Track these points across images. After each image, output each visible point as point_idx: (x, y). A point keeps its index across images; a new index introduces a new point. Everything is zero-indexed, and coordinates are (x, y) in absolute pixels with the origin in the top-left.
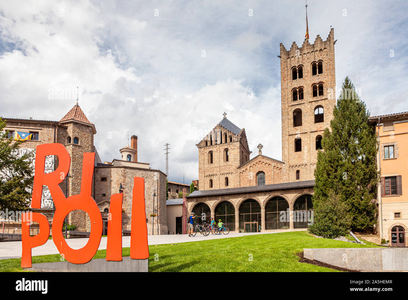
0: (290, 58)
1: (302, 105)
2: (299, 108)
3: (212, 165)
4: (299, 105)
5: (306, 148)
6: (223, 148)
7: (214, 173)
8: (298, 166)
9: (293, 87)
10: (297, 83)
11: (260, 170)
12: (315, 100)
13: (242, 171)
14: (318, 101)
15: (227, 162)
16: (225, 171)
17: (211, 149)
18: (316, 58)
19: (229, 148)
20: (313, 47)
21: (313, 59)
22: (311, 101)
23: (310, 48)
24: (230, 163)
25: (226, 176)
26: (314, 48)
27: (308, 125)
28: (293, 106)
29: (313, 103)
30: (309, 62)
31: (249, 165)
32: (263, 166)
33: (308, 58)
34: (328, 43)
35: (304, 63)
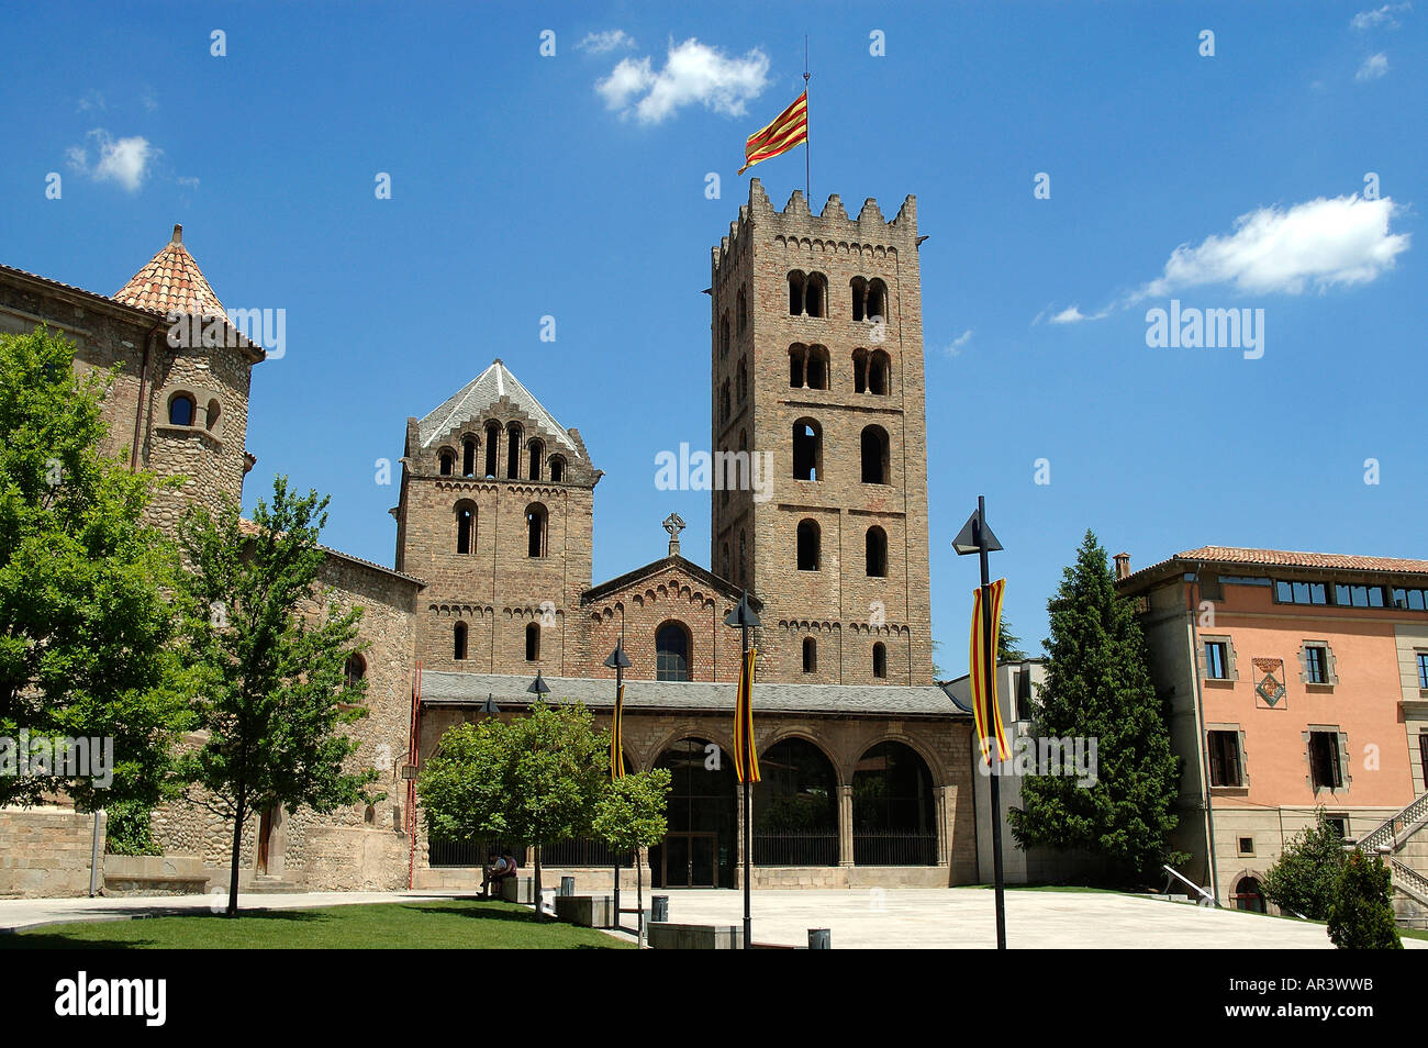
0: (787, 238)
2: (813, 416)
3: (469, 562)
5: (834, 560)
6: (521, 499)
7: (479, 597)
8: (809, 622)
9: (793, 340)
10: (806, 329)
11: (674, 617)
12: (862, 405)
13: (600, 609)
14: (871, 409)
15: (536, 560)
16: (524, 596)
17: (467, 495)
18: (866, 267)
19: (550, 508)
20: (858, 231)
21: (855, 266)
23: (848, 230)
24: (550, 565)
25: (528, 619)
26: (860, 234)
27: (843, 483)
28: (791, 405)
29: (858, 412)
30: (843, 274)
31: (633, 592)
32: (683, 604)
33: (843, 260)
35: (829, 272)
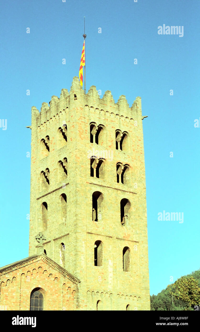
0: (90, 106)
1: (105, 188)
2: (100, 191)
4: (101, 188)
5: (111, 263)
8: (100, 292)
11: (39, 286)
12: (120, 188)
14: (125, 191)
18: (122, 126)
20: (119, 109)
21: (117, 125)
22: (116, 188)
23: (114, 107)
27: (114, 225)
28: (92, 185)
29: (119, 192)
30: (113, 127)
31: (21, 271)
32: (44, 279)
33: (112, 121)
34: (135, 112)
35: (107, 126)
